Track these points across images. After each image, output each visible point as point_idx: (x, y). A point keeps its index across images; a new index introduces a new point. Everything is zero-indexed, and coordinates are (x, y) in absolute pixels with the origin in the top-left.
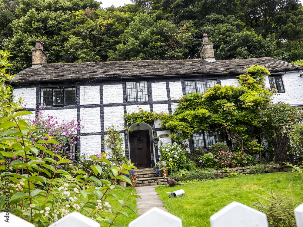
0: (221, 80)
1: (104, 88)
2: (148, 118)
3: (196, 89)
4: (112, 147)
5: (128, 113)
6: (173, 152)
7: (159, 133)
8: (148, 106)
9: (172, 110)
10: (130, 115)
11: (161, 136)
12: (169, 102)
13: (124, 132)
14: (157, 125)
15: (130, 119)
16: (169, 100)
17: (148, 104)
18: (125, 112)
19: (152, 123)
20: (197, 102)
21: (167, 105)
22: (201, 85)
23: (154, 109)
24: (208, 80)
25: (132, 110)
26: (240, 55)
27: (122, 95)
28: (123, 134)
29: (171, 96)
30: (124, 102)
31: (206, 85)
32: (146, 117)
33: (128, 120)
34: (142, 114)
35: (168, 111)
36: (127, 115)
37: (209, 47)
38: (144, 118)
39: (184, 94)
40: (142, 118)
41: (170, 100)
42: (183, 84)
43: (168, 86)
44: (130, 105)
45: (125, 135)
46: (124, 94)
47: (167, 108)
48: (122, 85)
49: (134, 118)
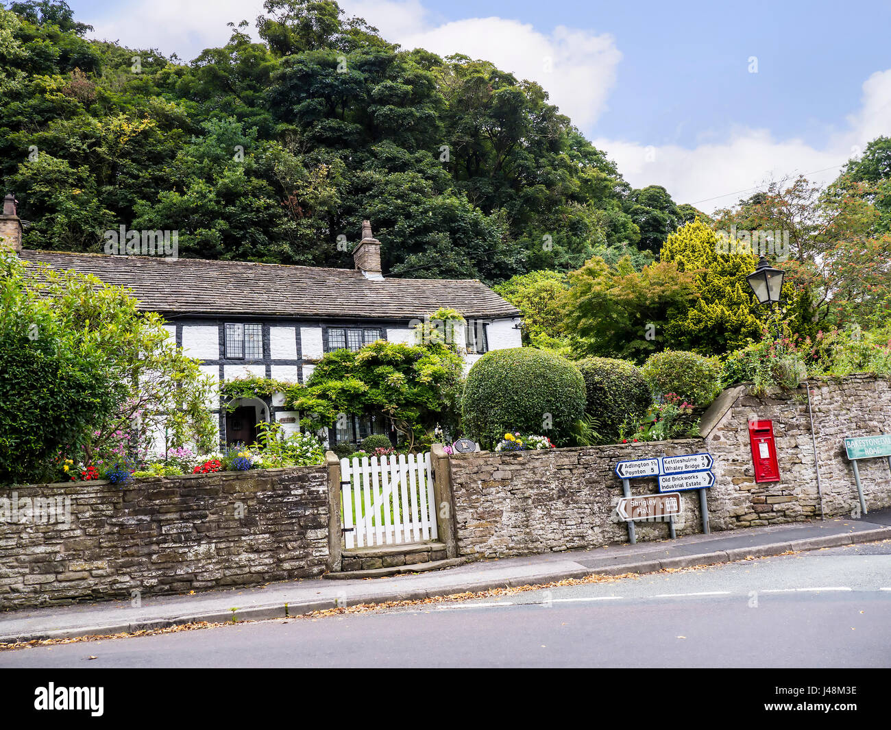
0: (388, 330)
1: (183, 332)
2: (263, 389)
3: (346, 342)
4: (196, 437)
5: (228, 380)
6: (305, 448)
7: (279, 415)
8: (263, 368)
9: (304, 377)
10: (230, 382)
11: (282, 421)
12: (300, 362)
13: (219, 412)
14: (277, 401)
15: (231, 390)
16: (300, 359)
17: (263, 364)
18: (222, 376)
19: (268, 398)
20: (345, 366)
21: (295, 368)
22: (353, 336)
23: (273, 373)
24: (365, 329)
25: (235, 373)
26: (435, 247)
27: (218, 346)
28: (217, 416)
29: (304, 352)
30: (220, 359)
31: (363, 336)
32: (260, 388)
33: (228, 392)
34: (253, 382)
35: (296, 377)
36: (226, 382)
37: (372, 249)
38: (257, 390)
39: (324, 351)
40: (253, 389)
41: (301, 358)
42: (325, 333)
43: (298, 334)
44: (230, 364)
45: (221, 417)
46: (220, 344)
47: (296, 372)
48: (217, 327)
49: (240, 387)
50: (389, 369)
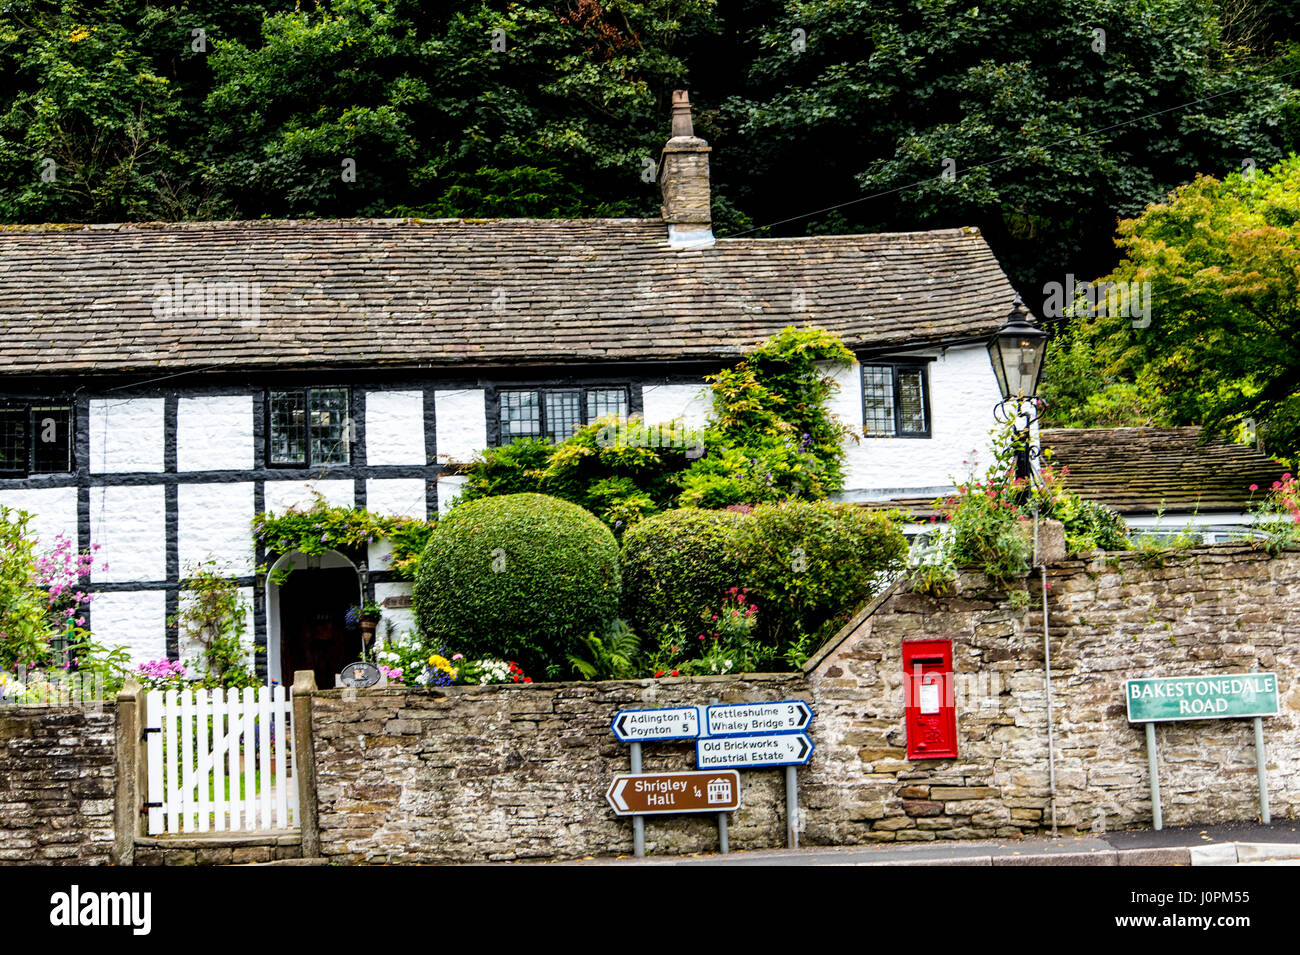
0: (645, 389)
1: (180, 410)
2: (343, 534)
3: (543, 421)
4: (205, 636)
5: (272, 515)
7: (383, 591)
8: (349, 485)
9: (440, 504)
10: (277, 518)
11: (390, 603)
12: (431, 471)
13: (255, 582)
14: (376, 562)
15: (276, 537)
16: (432, 462)
17: (348, 476)
18: (259, 505)
19: (360, 553)
20: (530, 478)
21: (421, 483)
22: (560, 405)
23: (370, 497)
25: (288, 497)
26: (987, 106)
27: (251, 440)
28: (249, 591)
29: (441, 447)
30: (257, 467)
31: (583, 405)
32: (334, 531)
33: (268, 539)
34: (323, 517)
35: (423, 505)
36: (267, 518)
37: (689, 165)
38: (326, 537)
39: (490, 443)
40: (321, 532)
41: (434, 462)
42: (492, 400)
43: (429, 407)
44: (277, 479)
45: (259, 595)
46: (256, 435)
47: (423, 494)
48: (250, 398)
49: (294, 529)
50: (621, 486)
